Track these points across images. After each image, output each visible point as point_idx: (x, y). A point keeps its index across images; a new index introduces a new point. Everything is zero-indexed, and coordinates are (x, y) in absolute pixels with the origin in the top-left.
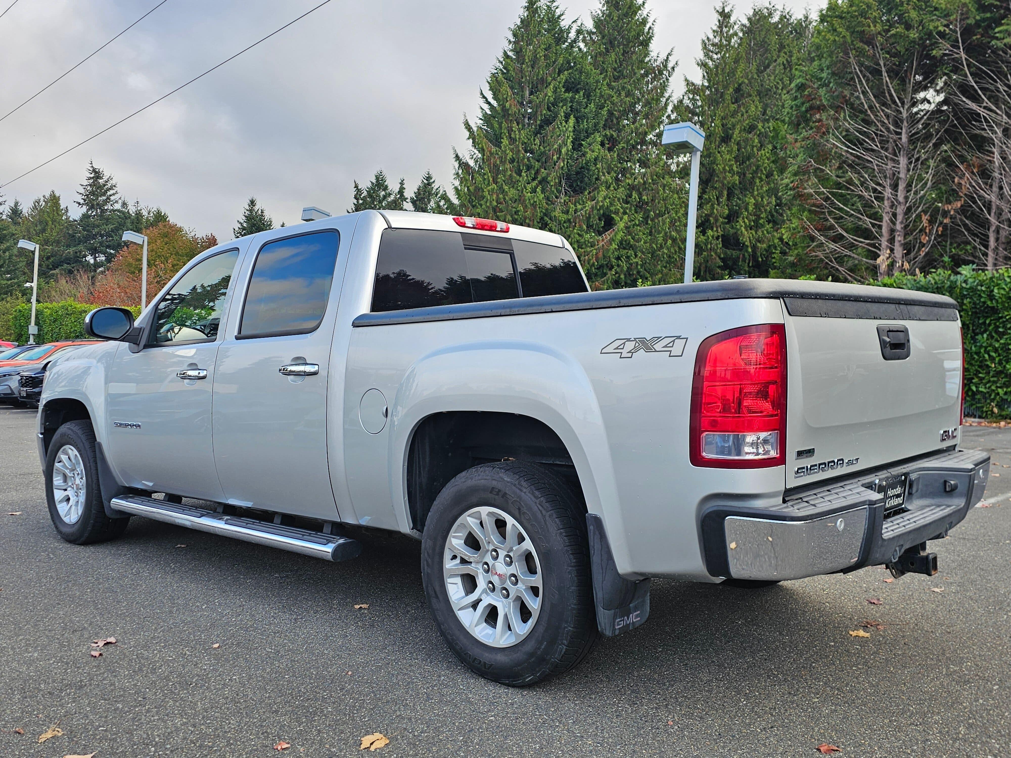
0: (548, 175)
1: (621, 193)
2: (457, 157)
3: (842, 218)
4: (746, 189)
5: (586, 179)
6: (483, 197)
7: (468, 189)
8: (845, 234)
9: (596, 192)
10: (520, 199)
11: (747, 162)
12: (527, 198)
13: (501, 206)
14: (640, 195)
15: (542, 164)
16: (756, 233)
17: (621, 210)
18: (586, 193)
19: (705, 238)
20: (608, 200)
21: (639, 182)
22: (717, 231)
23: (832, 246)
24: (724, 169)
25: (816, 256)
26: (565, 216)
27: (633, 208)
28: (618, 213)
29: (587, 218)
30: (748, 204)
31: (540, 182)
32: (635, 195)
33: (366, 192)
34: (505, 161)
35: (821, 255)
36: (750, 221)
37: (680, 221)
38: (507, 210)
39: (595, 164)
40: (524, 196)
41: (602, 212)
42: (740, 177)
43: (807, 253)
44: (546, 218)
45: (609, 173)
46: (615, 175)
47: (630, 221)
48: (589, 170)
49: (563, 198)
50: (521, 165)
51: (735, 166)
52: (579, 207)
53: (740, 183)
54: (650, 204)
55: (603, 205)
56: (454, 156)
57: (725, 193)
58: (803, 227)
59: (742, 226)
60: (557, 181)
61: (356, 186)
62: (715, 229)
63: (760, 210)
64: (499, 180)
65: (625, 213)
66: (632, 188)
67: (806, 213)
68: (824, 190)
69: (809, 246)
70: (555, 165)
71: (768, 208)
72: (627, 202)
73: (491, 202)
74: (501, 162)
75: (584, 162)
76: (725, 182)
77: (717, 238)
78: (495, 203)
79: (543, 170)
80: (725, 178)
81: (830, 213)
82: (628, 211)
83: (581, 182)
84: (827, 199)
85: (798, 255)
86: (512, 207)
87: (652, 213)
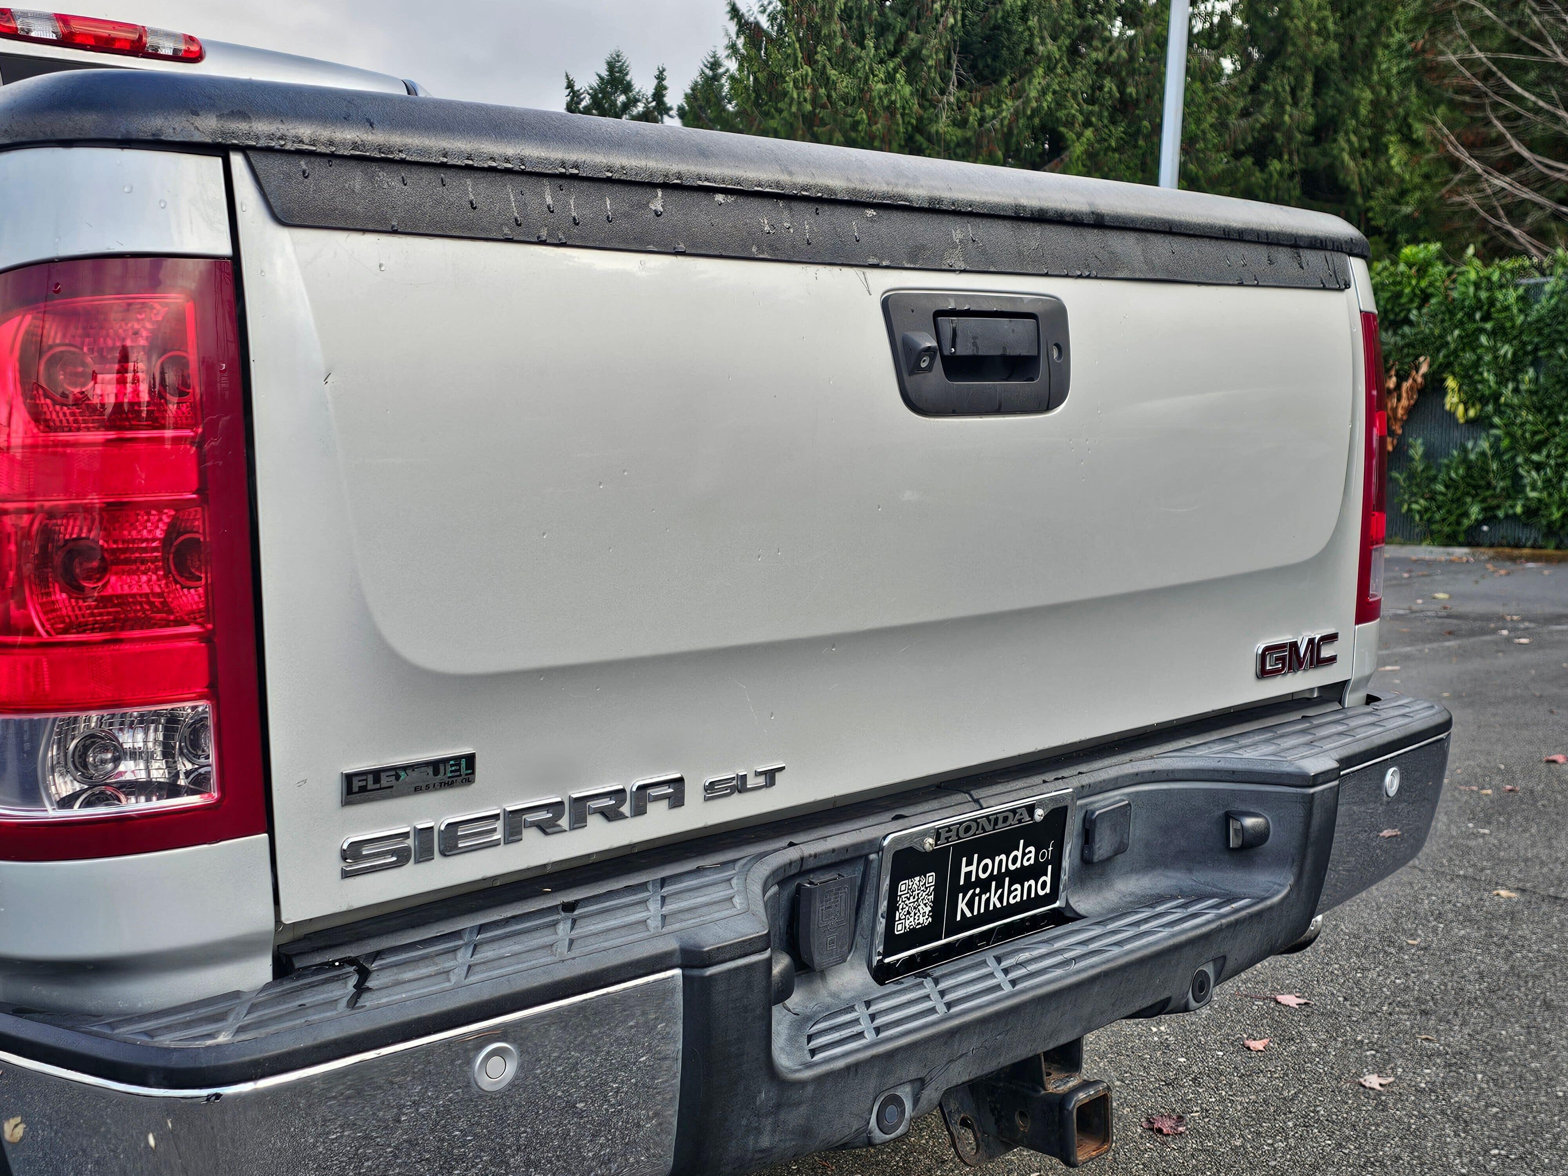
0: (923, 43)
1: (1080, 80)
2: (735, 12)
3: (1519, 117)
4: (1355, 70)
5: (1005, 53)
6: (785, 94)
7: (756, 79)
8: (1526, 153)
9: (1026, 80)
10: (862, 98)
11: (1359, 13)
12: (875, 93)
13: (821, 113)
14: (1122, 85)
15: (912, 21)
16: (1374, 164)
17: (1080, 118)
18: (1005, 82)
19: (1265, 176)
20: (1049, 97)
21: (1119, 56)
22: (1290, 160)
23: (1500, 182)
24: (1307, 27)
25: (1463, 204)
26: (959, 133)
27: (1106, 114)
28: (1073, 124)
29: (1004, 134)
30: (1358, 102)
31: (907, 61)
32: (1109, 84)
33: (588, 97)
34: (831, 16)
35: (1470, 199)
36: (1361, 139)
37: (1205, 140)
38: (835, 120)
39: (1024, 19)
40: (870, 90)
41: (1037, 121)
42: (1342, 44)
43: (1442, 197)
44: (918, 137)
45: (1054, 39)
46: (1067, 42)
47: (1099, 142)
48: (1010, 32)
49: (953, 94)
50: (866, 23)
51: (1331, 20)
52: (989, 111)
53: (1343, 57)
54: (1142, 105)
55: (1040, 107)
56: (728, 8)
57: (1309, 79)
58: (1434, 141)
59: (1343, 150)
60: (941, 56)
61: (570, 85)
62: (1286, 157)
63: (1384, 115)
64: (818, 57)
65: (1087, 124)
66: (1102, 69)
67: (1442, 110)
68: (1481, 55)
69: (1447, 182)
70: (938, 22)
71: (1401, 111)
72: (1091, 101)
73: (799, 103)
74: (823, 17)
75: (1000, 15)
76: (1310, 55)
77: (1291, 176)
78: (808, 107)
79: (912, 34)
80: (1308, 46)
81: (1496, 106)
82: (1094, 119)
83: (995, 58)
84: (1487, 75)
85: (1421, 202)
86: (846, 115)
87: (1145, 123)
